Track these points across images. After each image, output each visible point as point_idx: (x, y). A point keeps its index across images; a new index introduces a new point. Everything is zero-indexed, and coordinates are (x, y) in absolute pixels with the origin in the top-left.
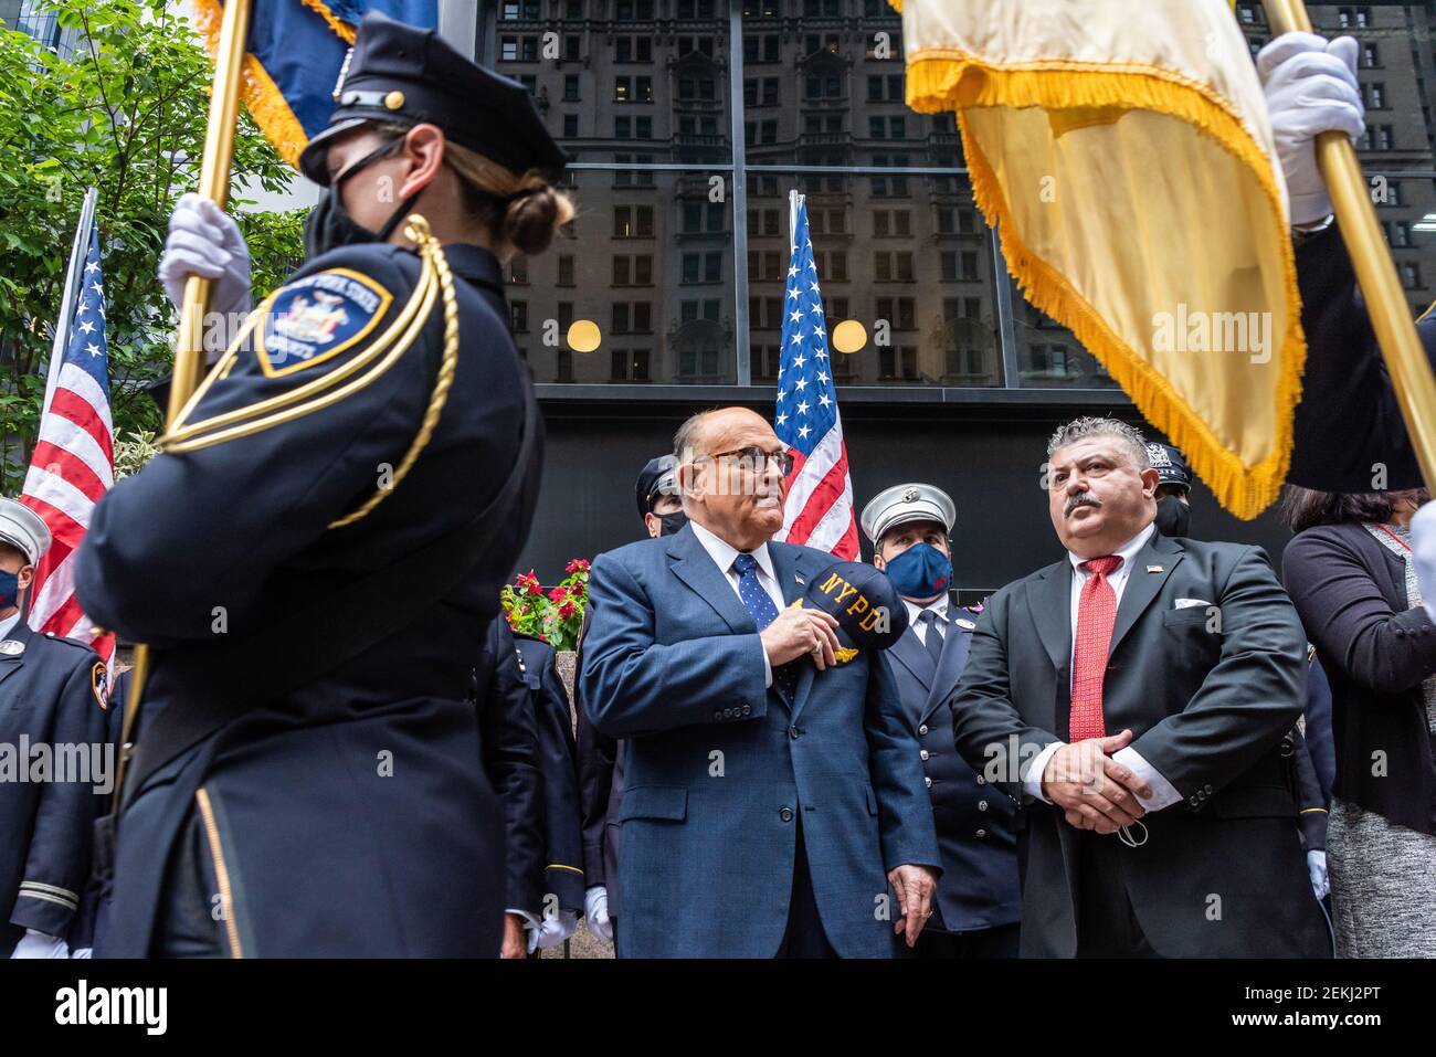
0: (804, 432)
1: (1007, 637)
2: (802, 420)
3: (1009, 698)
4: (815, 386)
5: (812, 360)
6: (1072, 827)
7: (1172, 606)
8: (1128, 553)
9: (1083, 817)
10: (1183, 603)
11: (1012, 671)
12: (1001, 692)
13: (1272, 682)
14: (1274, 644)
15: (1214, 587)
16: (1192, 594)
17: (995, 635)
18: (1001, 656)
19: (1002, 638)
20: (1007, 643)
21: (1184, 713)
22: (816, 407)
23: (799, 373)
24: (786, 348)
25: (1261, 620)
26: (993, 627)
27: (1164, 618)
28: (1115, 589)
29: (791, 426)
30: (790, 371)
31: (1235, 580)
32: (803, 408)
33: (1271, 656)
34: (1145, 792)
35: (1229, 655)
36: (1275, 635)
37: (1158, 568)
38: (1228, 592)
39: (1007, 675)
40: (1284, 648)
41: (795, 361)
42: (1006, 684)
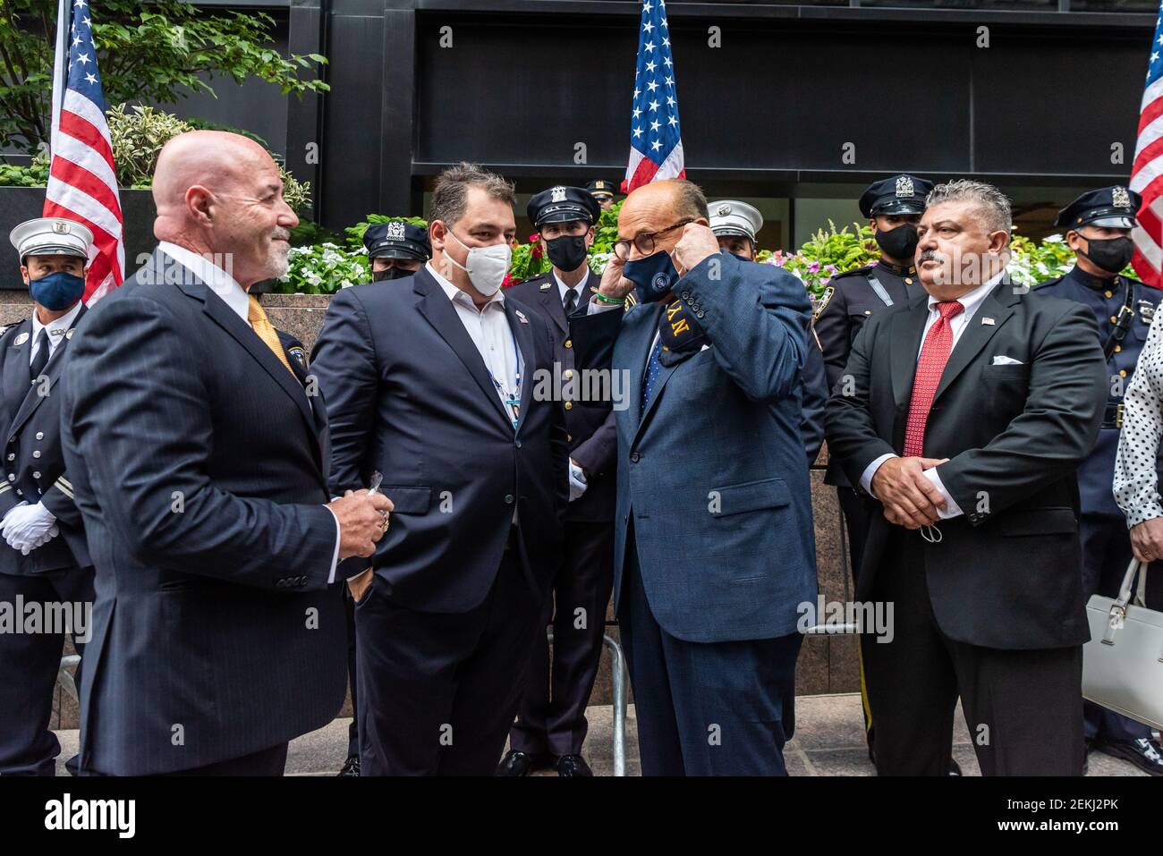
0: (656, 145)
1: (872, 357)
2: (655, 136)
3: (867, 408)
4: (664, 108)
5: (663, 87)
6: (889, 522)
7: (992, 361)
8: (968, 301)
9: (897, 516)
10: (1002, 360)
11: (872, 387)
12: (861, 403)
13: (1057, 435)
14: (1069, 403)
15: (1030, 344)
16: (1009, 354)
17: (862, 353)
18: (866, 374)
19: (869, 359)
20: (871, 361)
21: (984, 449)
22: (665, 125)
23: (651, 96)
24: (641, 74)
25: (1064, 379)
26: (864, 347)
27: (983, 369)
28: (955, 333)
29: (646, 139)
30: (645, 94)
31: (1048, 342)
32: (655, 125)
33: (1061, 415)
34: (943, 505)
35: (1030, 407)
36: (1072, 394)
37: (991, 322)
38: (1042, 351)
39: (868, 389)
40: (1077, 408)
41: (649, 86)
42: (866, 396)
